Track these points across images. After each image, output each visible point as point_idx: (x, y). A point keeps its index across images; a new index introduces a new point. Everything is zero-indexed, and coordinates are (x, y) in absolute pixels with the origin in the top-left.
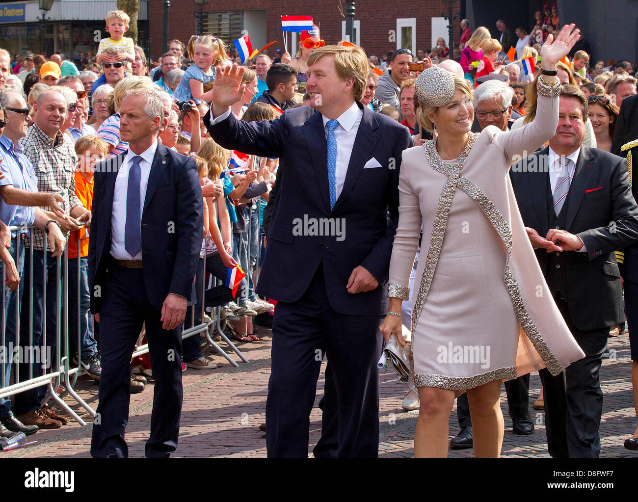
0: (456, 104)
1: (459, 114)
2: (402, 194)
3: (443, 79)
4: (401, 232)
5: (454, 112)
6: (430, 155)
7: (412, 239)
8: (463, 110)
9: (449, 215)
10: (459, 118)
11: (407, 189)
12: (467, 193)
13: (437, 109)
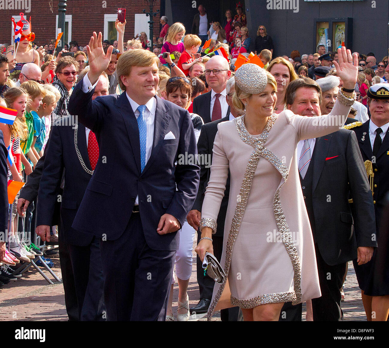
0: (266, 94)
1: (266, 102)
2: (215, 155)
3: (259, 74)
4: (213, 184)
5: (263, 100)
6: (240, 130)
7: (221, 190)
8: (270, 99)
9: (254, 177)
10: (267, 105)
11: (220, 152)
12: (269, 161)
13: (250, 96)
